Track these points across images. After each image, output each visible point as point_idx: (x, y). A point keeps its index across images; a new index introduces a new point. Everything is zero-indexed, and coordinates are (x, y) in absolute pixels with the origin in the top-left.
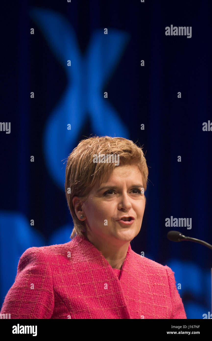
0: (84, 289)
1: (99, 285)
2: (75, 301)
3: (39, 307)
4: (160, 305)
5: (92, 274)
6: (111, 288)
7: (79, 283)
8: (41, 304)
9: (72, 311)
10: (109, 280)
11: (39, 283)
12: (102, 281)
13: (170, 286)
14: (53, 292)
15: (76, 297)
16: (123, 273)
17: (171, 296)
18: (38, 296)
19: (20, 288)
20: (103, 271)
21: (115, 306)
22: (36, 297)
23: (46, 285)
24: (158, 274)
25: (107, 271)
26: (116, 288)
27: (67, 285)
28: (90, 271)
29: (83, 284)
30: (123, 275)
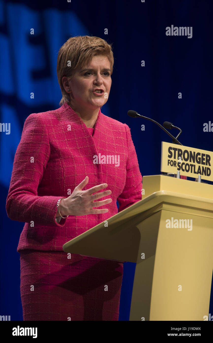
0: (70, 143)
1: (79, 140)
2: (64, 151)
3: (41, 155)
4: (120, 153)
5: (75, 133)
6: (87, 142)
7: (66, 139)
8: (42, 153)
9: (61, 157)
10: (86, 137)
11: (40, 139)
12: (81, 138)
13: (127, 139)
14: (49, 145)
15: (65, 149)
16: (96, 131)
17: (127, 146)
18: (40, 147)
19: (27, 143)
20: (82, 131)
21: (90, 154)
22: (39, 148)
23: (45, 140)
24: (119, 130)
25: (84, 131)
26: (91, 143)
27: (58, 140)
28: (73, 131)
29: (69, 139)
30: (95, 133)
